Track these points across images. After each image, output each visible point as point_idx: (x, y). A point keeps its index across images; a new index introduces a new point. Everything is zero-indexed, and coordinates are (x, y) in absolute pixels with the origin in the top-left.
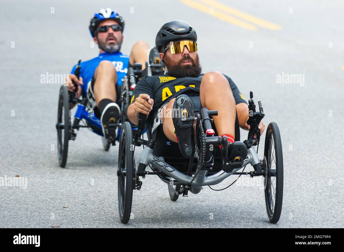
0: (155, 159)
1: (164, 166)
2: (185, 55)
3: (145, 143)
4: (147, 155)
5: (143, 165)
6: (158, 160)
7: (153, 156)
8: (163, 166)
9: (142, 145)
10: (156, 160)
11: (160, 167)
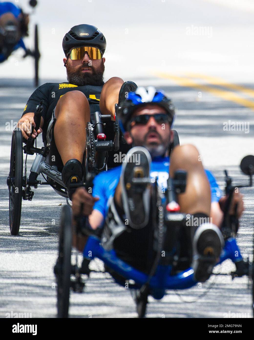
0: (47, 168)
1: (57, 175)
2: (84, 62)
3: (38, 151)
4: (39, 163)
5: (35, 174)
6: (51, 168)
7: (46, 164)
8: (55, 175)
9: (35, 154)
10: (49, 169)
11: (53, 176)
